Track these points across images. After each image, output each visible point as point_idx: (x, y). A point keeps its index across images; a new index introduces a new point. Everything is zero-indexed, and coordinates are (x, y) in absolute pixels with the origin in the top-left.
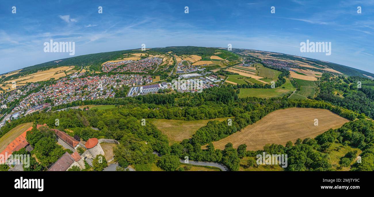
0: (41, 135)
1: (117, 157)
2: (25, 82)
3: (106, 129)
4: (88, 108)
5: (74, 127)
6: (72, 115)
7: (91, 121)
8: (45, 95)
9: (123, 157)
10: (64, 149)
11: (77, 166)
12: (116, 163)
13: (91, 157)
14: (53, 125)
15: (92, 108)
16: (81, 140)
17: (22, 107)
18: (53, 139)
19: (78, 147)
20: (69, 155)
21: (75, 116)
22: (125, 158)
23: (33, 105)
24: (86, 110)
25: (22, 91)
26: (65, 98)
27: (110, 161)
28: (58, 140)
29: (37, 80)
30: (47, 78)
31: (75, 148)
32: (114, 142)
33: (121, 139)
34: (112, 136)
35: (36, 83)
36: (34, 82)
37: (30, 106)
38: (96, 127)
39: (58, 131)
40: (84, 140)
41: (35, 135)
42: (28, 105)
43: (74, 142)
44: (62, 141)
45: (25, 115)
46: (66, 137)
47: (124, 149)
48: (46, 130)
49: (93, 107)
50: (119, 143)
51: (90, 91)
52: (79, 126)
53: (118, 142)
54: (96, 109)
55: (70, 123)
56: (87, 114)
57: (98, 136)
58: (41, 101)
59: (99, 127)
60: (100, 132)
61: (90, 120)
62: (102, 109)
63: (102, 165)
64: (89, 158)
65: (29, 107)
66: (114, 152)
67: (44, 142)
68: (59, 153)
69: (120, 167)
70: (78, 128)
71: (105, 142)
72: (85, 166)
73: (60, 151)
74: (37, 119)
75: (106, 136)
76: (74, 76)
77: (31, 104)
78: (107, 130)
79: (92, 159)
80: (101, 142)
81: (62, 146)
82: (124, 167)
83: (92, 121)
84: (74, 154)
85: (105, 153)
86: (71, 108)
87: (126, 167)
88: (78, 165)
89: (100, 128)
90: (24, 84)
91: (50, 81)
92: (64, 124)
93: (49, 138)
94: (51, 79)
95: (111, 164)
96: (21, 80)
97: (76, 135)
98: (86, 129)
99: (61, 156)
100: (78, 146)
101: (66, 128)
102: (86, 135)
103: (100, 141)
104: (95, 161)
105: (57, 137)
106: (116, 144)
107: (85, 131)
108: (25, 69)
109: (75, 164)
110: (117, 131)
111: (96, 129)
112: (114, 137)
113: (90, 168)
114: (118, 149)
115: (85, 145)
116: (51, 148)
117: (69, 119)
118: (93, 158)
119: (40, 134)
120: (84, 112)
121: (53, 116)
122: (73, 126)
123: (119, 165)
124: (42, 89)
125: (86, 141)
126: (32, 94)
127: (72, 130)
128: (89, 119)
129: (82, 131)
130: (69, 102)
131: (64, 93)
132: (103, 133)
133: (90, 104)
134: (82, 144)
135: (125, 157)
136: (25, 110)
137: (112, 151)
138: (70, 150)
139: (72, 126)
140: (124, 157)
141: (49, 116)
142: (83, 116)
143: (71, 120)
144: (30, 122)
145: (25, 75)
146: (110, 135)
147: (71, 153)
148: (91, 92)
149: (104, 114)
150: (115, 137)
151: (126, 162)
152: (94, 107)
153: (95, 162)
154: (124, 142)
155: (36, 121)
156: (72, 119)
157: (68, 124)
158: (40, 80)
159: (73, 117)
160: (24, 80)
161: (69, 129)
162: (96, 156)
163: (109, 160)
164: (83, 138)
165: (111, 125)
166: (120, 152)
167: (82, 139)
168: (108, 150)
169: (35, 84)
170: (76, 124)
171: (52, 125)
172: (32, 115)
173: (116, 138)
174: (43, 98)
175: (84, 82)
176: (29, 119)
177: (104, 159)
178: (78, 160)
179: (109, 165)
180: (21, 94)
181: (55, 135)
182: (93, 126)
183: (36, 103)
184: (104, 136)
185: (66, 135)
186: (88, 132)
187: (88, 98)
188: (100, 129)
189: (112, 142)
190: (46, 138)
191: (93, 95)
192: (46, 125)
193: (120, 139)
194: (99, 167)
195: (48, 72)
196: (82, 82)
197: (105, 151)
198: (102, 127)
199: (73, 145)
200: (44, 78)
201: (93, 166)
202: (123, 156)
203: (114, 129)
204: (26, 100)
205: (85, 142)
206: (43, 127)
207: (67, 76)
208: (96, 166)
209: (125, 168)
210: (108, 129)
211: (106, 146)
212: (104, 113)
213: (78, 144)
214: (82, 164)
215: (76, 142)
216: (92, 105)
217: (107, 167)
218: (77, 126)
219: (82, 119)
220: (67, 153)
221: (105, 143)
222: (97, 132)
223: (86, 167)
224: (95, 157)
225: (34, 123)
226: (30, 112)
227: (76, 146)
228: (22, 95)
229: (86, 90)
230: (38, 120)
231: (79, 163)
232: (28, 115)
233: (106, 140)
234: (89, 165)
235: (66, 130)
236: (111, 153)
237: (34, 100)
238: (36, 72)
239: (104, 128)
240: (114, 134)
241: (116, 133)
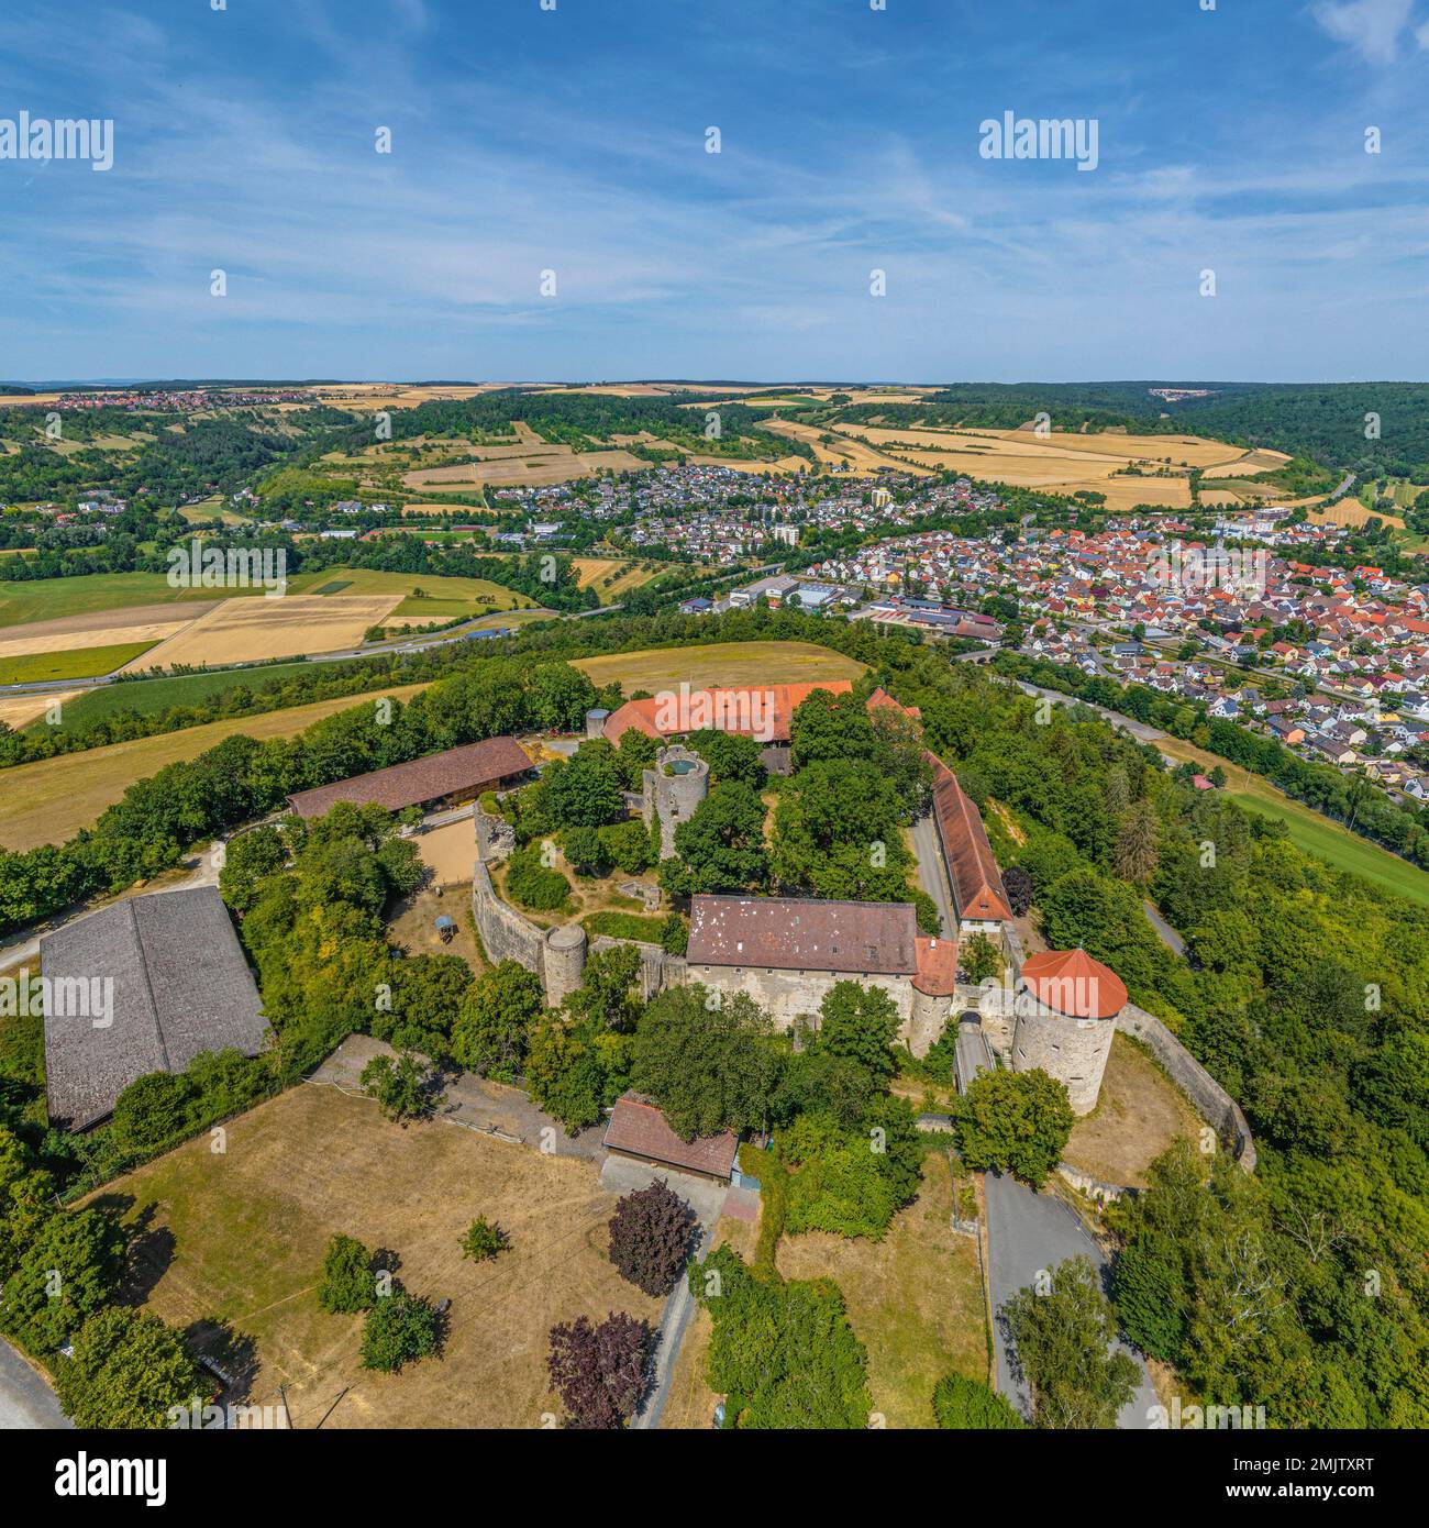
0: (865, 744)
1: (1149, 1218)
2: (931, 460)
3: (1237, 993)
4: (1217, 779)
5: (1051, 826)
6: (1083, 759)
7: (1176, 869)
8: (1002, 569)
9: (1187, 1263)
10: (910, 882)
11: (898, 1009)
12: (1106, 1238)
13: (1000, 1042)
14: (951, 739)
15: (1244, 797)
16: (1029, 913)
17: (860, 577)
18: (900, 800)
19: (983, 934)
20: (912, 926)
21: (1096, 774)
22: (1191, 1291)
23: (916, 591)
24: (1191, 782)
25: (900, 499)
26: (1106, 638)
27: (1076, 1183)
28: (921, 822)
29: (997, 472)
30: (1062, 480)
31: (967, 927)
32: (1220, 1122)
33: (1295, 1154)
34: (1248, 1071)
35: (987, 487)
36: (978, 480)
37: (896, 587)
38: (1178, 927)
39: (950, 782)
40: (1045, 931)
41: (840, 726)
42: (893, 578)
43: (986, 890)
44: (936, 841)
45: (854, 617)
46: (969, 842)
47: (1252, 1237)
48: (901, 739)
49: (1257, 794)
50: (1249, 1161)
51: (1306, 681)
52: (1080, 844)
53: (1249, 1146)
54: (1274, 824)
55: (1043, 787)
56: (1187, 810)
57: (1144, 986)
58: (962, 591)
59: (1203, 940)
60: (1183, 977)
61: (1175, 861)
62: (1317, 852)
63: (1015, 1147)
64: (983, 1036)
65: (890, 590)
66: (1160, 1170)
67: (854, 780)
68: (877, 877)
69: (1100, 1282)
70: (1070, 846)
71: (1159, 1056)
72: (932, 1046)
73: (889, 877)
74: (893, 666)
75: (1200, 1028)
76: (1246, 529)
77: (907, 583)
78: (1241, 1006)
79: (996, 1055)
80: (1131, 1032)
81: (916, 863)
82: (1123, 1324)
83: (1183, 877)
84: (938, 947)
85: (1096, 1111)
86: (1104, 716)
87: (1137, 1337)
88: (904, 1012)
89: (1206, 953)
90: (923, 466)
91: (1073, 503)
92: (1005, 773)
93: (887, 785)
94: (1078, 495)
95: (1070, 1205)
96: (918, 446)
97: (1023, 869)
98: (1108, 887)
99: (874, 896)
100: (990, 928)
101: (1001, 794)
102: (1080, 915)
103: (1138, 1021)
104: (997, 1084)
105: (928, 804)
106: (1225, 1146)
107: (1093, 894)
108: (960, 394)
109: (899, 991)
110: (1312, 1082)
111: (1170, 940)
112: (1251, 1093)
113: (946, 1083)
114: (1204, 1183)
115: (1029, 955)
116: (862, 829)
117: (1049, 764)
118: (1007, 1056)
119: (862, 735)
120: (1172, 791)
121: (976, 699)
122: (1044, 813)
123: (1104, 1270)
124: (1000, 534)
125: (1052, 948)
126: (939, 537)
127: (1024, 828)
128: (1170, 845)
129: (1075, 874)
130: (1115, 672)
131: (1116, 608)
132: (1194, 992)
133: (1253, 766)
134: (1016, 942)
135: (1207, 1288)
136: (867, 597)
137: (1154, 1147)
138: (934, 912)
139: (1040, 807)
140: (1188, 1276)
141: (957, 684)
142: (1150, 804)
143: (1055, 779)
144: (857, 658)
145: (945, 422)
146: (1234, 1049)
147: (930, 927)
148: (1310, 692)
149: (1307, 894)
150: (1254, 1099)
151: (1177, 1325)
152: (1268, 799)
153: (996, 1089)
154: (1296, 1194)
155: (883, 672)
156: (1068, 774)
157: (1029, 790)
158: (1011, 480)
159: (1083, 770)
160: (932, 449)
161: (1013, 817)
162: (1033, 1071)
163: (1081, 1167)
164: (1048, 918)
165: (1304, 1008)
166: (1203, 1216)
167: (1040, 920)
168: (1131, 1119)
169: (980, 489)
170: (1070, 816)
171: (944, 737)
172: (881, 634)
173: (1263, 1111)
174: (982, 583)
175: (1301, 596)
176: (859, 644)
177: (1058, 1134)
178: (928, 988)
179: (1050, 1187)
180: (888, 511)
181: (920, 788)
182: (1165, 908)
183: (933, 586)
184: (1181, 1018)
185: (978, 830)
186: (1103, 913)
187: (1258, 719)
188: (1195, 962)
189: (1207, 1101)
190: (878, 771)
191: (1316, 717)
192: (919, 715)
193: (1281, 1145)
194: (990, 1136)
195: (1085, 446)
196: (1286, 589)
197: (1109, 1098)
198: (1226, 958)
199: (966, 904)
200: (1045, 474)
201: (964, 1090)
202: (1191, 1267)
203: (1305, 1049)
204: (893, 550)
205: (1038, 946)
206: (898, 719)
207: (1197, 507)
208: (979, 1107)
209: (1124, 1341)
210: (1251, 1007)
211: (1143, 1080)
212: (1317, 888)
213: (998, 922)
214: (928, 1024)
215: (998, 903)
216: (1257, 779)
217: (1027, 1187)
218: (1068, 834)
219: (1126, 817)
220: (908, 913)
221: (1156, 1064)
222: (1163, 961)
223: (929, 1058)
224: (1025, 1066)
225: (870, 674)
226: (881, 613)
227: (980, 921)
228: (887, 520)
229: (1288, 657)
230: (896, 673)
231: (916, 1005)
232: (866, 625)
233: (1175, 1051)
234: (949, 1066)
235: (993, 806)
236: (1135, 1153)
237: (929, 570)
238: (1014, 426)
239: (1228, 977)
240: (1271, 1083)
241: (1287, 1083)
